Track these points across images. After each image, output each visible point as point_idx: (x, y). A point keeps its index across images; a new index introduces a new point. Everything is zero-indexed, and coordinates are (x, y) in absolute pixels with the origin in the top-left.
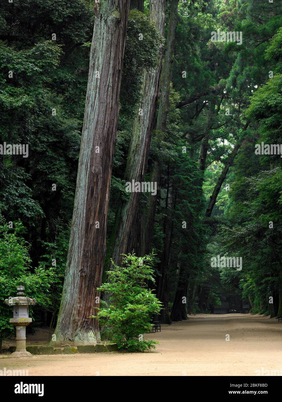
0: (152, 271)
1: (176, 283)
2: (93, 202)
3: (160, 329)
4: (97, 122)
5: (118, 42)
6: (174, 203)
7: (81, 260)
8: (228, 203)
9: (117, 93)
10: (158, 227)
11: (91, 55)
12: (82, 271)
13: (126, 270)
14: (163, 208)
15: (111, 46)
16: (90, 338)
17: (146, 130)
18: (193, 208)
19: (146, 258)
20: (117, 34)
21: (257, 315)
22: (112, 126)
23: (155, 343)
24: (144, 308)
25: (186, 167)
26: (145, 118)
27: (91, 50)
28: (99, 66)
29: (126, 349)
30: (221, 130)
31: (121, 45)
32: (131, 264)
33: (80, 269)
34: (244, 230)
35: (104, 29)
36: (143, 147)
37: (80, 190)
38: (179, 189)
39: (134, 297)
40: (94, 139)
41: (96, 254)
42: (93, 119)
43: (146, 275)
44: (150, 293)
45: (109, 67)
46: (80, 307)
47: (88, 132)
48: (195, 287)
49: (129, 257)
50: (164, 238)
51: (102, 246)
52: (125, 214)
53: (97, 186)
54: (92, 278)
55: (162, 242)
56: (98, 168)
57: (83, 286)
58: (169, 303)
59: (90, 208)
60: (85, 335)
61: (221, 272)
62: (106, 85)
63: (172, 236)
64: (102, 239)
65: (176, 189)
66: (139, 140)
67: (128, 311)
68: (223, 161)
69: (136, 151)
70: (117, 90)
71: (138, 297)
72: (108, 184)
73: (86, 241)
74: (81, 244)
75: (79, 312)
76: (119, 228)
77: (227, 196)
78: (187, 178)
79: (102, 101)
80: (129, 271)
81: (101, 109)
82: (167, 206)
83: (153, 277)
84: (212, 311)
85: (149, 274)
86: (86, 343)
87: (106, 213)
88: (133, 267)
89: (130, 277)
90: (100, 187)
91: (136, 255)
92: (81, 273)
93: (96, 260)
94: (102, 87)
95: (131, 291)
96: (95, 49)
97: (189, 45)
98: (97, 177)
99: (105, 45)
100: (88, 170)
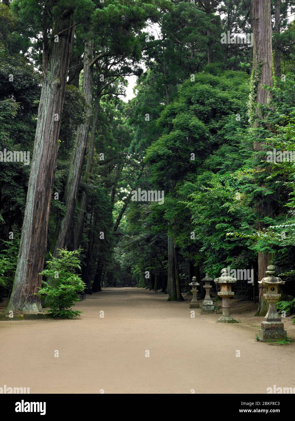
0: (79, 262)
1: (95, 270)
2: (38, 212)
3: (85, 299)
4: (42, 156)
5: (59, 100)
6: (95, 222)
7: (28, 253)
8: (126, 225)
9: (57, 136)
10: (85, 235)
11: (39, 109)
12: (29, 261)
13: (60, 260)
14: (88, 225)
15: (53, 103)
16: (34, 309)
17: (78, 169)
18: (107, 225)
19: (75, 252)
20: (58, 95)
21: (141, 289)
22: (53, 159)
23: (80, 312)
24: (73, 288)
25: (103, 200)
26: (78, 162)
27: (39, 106)
28: (44, 116)
29: (59, 316)
30: (123, 182)
31: (60, 102)
32: (64, 256)
33: (27, 259)
34: (138, 238)
35: (48, 91)
36: (76, 181)
37: (29, 204)
38: (98, 213)
39: (65, 279)
40: (40, 167)
41: (39, 249)
42: (39, 154)
43: (74, 264)
44: (77, 277)
45: (52, 118)
46: (27, 286)
47: (36, 163)
48: (106, 272)
49: (62, 251)
50: (89, 243)
51: (44, 243)
52: (63, 224)
53: (41, 201)
54: (36, 266)
55: (87, 244)
56: (42, 188)
57: (30, 271)
58: (91, 282)
59: (35, 217)
60: (30, 306)
61: (121, 264)
62: (49, 130)
63: (94, 242)
64: (44, 238)
65: (97, 214)
66: (73, 176)
67: (61, 290)
68: (123, 201)
69: (71, 183)
70: (57, 134)
71: (69, 279)
72: (49, 200)
73: (32, 240)
74: (29, 242)
75: (26, 290)
76: (59, 234)
77: (125, 221)
78: (103, 207)
79: (46, 141)
80: (63, 261)
81: (45, 147)
82: (91, 224)
83: (80, 266)
84: (115, 285)
85: (77, 263)
86: (31, 312)
87: (47, 220)
88: (65, 258)
89: (63, 266)
90: (43, 202)
91: (68, 250)
92: (28, 262)
93: (39, 253)
94: (46, 131)
95: (64, 276)
96: (42, 105)
97: (106, 125)
98: (41, 194)
99: (49, 101)
100: (35, 189)
